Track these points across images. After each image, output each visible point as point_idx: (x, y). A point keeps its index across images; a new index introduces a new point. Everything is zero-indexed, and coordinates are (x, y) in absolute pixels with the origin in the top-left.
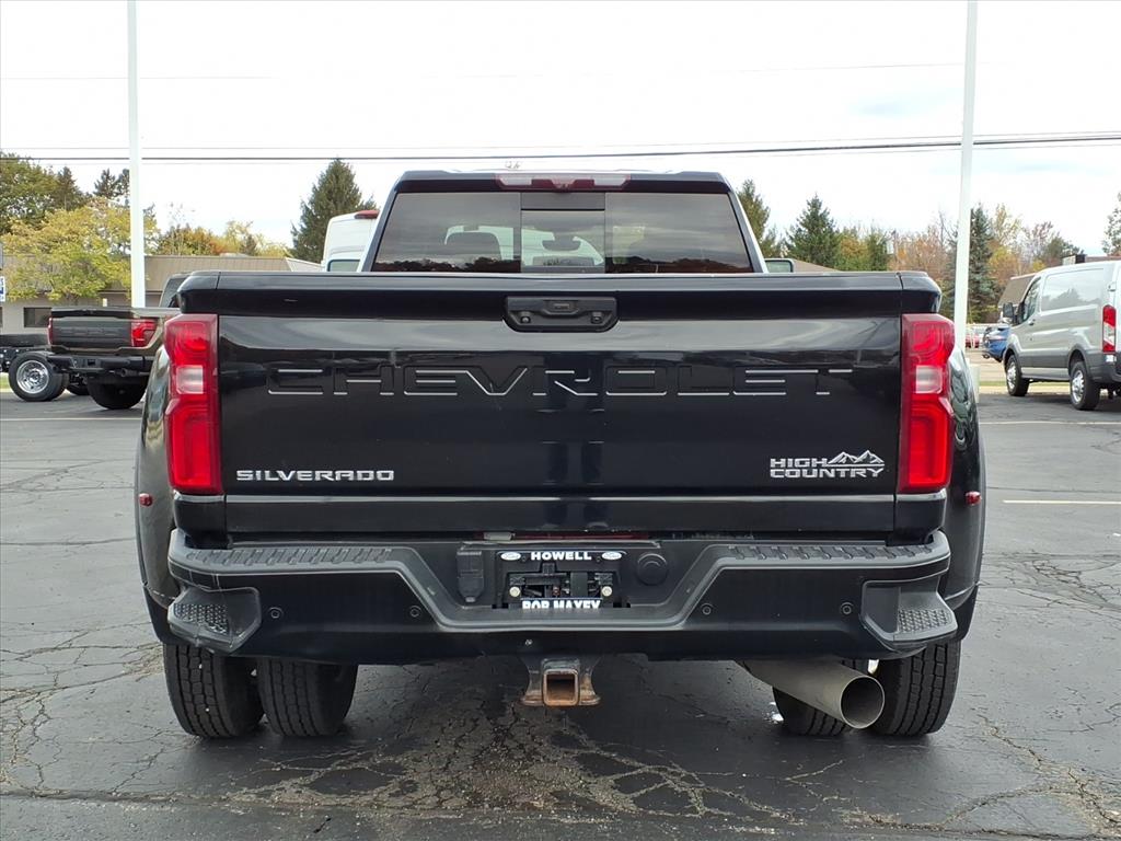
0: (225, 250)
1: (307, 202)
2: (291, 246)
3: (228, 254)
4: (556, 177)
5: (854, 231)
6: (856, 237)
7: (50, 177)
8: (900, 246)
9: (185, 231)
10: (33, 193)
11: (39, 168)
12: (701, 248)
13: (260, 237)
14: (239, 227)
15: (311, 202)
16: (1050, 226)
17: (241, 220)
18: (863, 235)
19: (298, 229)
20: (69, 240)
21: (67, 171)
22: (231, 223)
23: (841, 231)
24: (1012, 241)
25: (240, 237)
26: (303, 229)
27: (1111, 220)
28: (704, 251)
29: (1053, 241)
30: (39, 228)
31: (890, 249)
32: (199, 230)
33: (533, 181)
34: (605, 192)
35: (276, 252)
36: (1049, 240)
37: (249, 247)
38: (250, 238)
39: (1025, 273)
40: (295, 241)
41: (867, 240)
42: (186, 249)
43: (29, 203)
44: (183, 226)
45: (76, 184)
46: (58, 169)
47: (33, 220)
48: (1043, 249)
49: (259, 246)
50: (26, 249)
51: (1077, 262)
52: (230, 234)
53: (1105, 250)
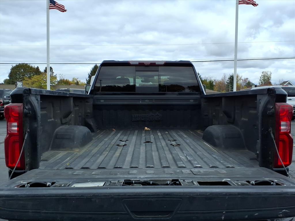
0: (72, 84)
1: (89, 74)
2: (86, 83)
3: (72, 85)
4: (145, 62)
5: (206, 80)
6: (207, 81)
7: (34, 68)
8: (216, 83)
9: (63, 80)
10: (31, 72)
11: (32, 66)
12: (183, 82)
13: (80, 81)
14: (75, 79)
15: (90, 74)
16: (248, 79)
17: (76, 78)
18: (208, 81)
19: (88, 79)
20: (37, 82)
21: (38, 67)
22: (73, 78)
23: (203, 80)
24: (240, 82)
25: (75, 81)
26: (89, 80)
27: (261, 77)
28: (184, 83)
29: (248, 82)
30: (31, 79)
31: (214, 84)
32: (66, 80)
33: (139, 63)
34: (158, 66)
35: (83, 84)
36: (247, 82)
37: (77, 83)
38: (77, 81)
39: (242, 89)
40: (87, 82)
41: (209, 82)
42: (63, 84)
43: (30, 74)
44: (63, 79)
45: (40, 70)
46: (36, 67)
47: (30, 78)
48: (246, 84)
49: (79, 83)
50: (28, 84)
51: (255, 87)
52: (73, 81)
53: (259, 84)
